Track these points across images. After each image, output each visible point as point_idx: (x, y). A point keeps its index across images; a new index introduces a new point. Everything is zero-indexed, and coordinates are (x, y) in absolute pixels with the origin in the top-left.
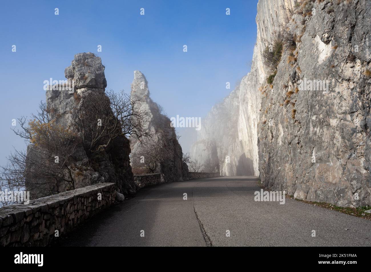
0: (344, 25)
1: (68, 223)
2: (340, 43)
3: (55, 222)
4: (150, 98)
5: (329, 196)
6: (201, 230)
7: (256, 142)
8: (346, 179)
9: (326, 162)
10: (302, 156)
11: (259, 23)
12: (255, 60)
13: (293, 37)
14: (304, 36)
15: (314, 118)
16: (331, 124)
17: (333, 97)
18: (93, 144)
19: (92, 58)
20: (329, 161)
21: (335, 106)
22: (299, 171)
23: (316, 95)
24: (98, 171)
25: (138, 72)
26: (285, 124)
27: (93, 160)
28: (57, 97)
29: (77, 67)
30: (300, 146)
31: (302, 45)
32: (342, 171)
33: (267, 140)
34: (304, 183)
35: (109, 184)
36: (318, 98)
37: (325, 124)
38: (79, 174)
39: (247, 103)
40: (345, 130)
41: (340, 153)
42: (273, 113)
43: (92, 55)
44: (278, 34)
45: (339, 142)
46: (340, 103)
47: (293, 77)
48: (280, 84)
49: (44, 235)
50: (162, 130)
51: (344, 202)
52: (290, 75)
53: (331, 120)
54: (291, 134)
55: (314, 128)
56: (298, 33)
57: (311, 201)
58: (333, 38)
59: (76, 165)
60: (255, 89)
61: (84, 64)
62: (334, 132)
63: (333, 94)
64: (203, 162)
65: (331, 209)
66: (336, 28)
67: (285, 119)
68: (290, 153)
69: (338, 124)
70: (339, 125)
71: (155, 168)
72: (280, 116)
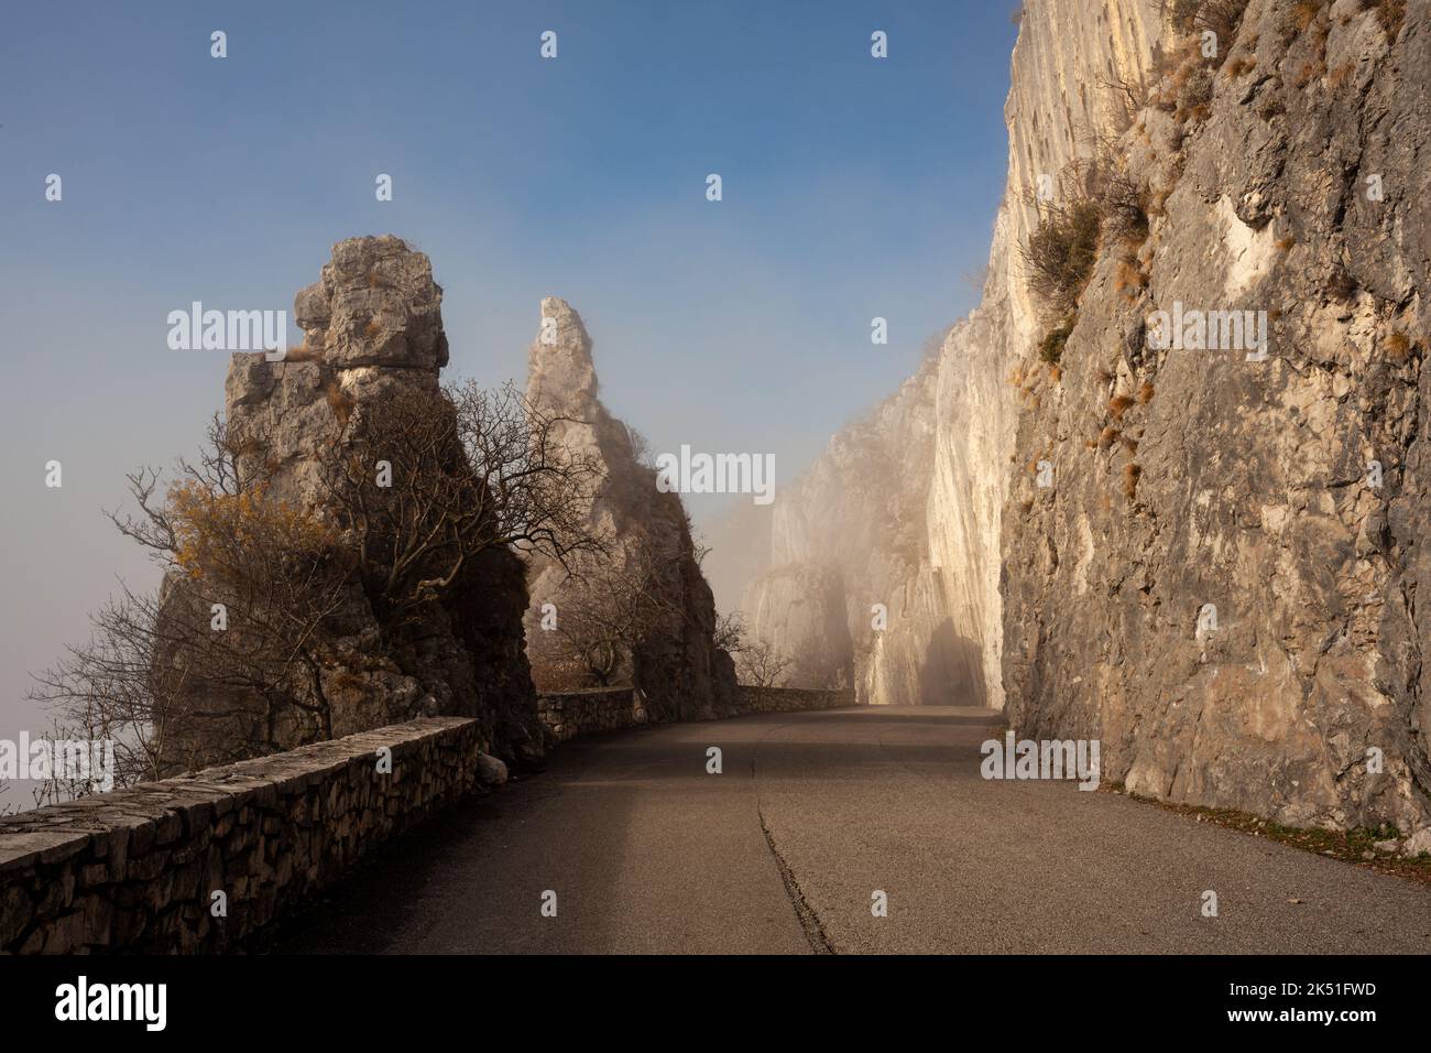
0: (1320, 166)
1: (329, 850)
2: (1302, 229)
3: (293, 846)
4: (598, 404)
5: (1252, 788)
6: (788, 888)
7: (997, 579)
8: (1311, 724)
9: (1243, 661)
10: (1158, 639)
11: (1016, 127)
12: (998, 261)
13: (1136, 196)
14: (1176, 194)
15: (1204, 499)
16: (1265, 525)
17: (1273, 424)
18: (398, 576)
19: (395, 255)
20: (1254, 660)
21: (1281, 457)
22: (1146, 692)
23: (1214, 417)
24: (413, 673)
25: (558, 303)
26: (1102, 515)
27: (398, 632)
28: (268, 396)
29: (340, 290)
30: (1150, 600)
31: (1170, 227)
32: (1301, 695)
33: (1035, 573)
34: (1165, 739)
35: (456, 723)
36: (1222, 427)
37: (1245, 523)
38: (345, 683)
39: (965, 426)
40: (1312, 546)
41: (1294, 630)
42: (1060, 474)
43: (398, 244)
44: (1086, 171)
45: (1289, 589)
46: (1297, 449)
47: (1134, 345)
48: (1087, 367)
49: (263, 886)
50: (644, 525)
51: (1305, 809)
52: (1122, 336)
53: (1264, 509)
54: (1120, 555)
55: (1203, 535)
56: (1158, 182)
57: (1185, 805)
58: (1278, 211)
59: (335, 651)
60: (997, 376)
61: (367, 280)
62: (1274, 553)
63: (1273, 413)
64: (792, 650)
65: (1256, 833)
66: (1289, 173)
67: (1103, 497)
68: (1116, 625)
69: (1290, 525)
70: (1292, 530)
71: (613, 668)
72: (1083, 484)
